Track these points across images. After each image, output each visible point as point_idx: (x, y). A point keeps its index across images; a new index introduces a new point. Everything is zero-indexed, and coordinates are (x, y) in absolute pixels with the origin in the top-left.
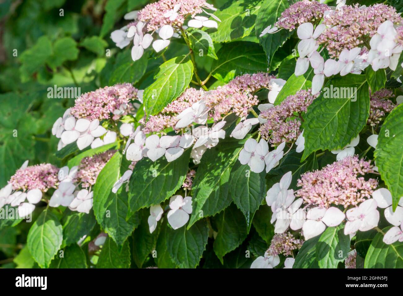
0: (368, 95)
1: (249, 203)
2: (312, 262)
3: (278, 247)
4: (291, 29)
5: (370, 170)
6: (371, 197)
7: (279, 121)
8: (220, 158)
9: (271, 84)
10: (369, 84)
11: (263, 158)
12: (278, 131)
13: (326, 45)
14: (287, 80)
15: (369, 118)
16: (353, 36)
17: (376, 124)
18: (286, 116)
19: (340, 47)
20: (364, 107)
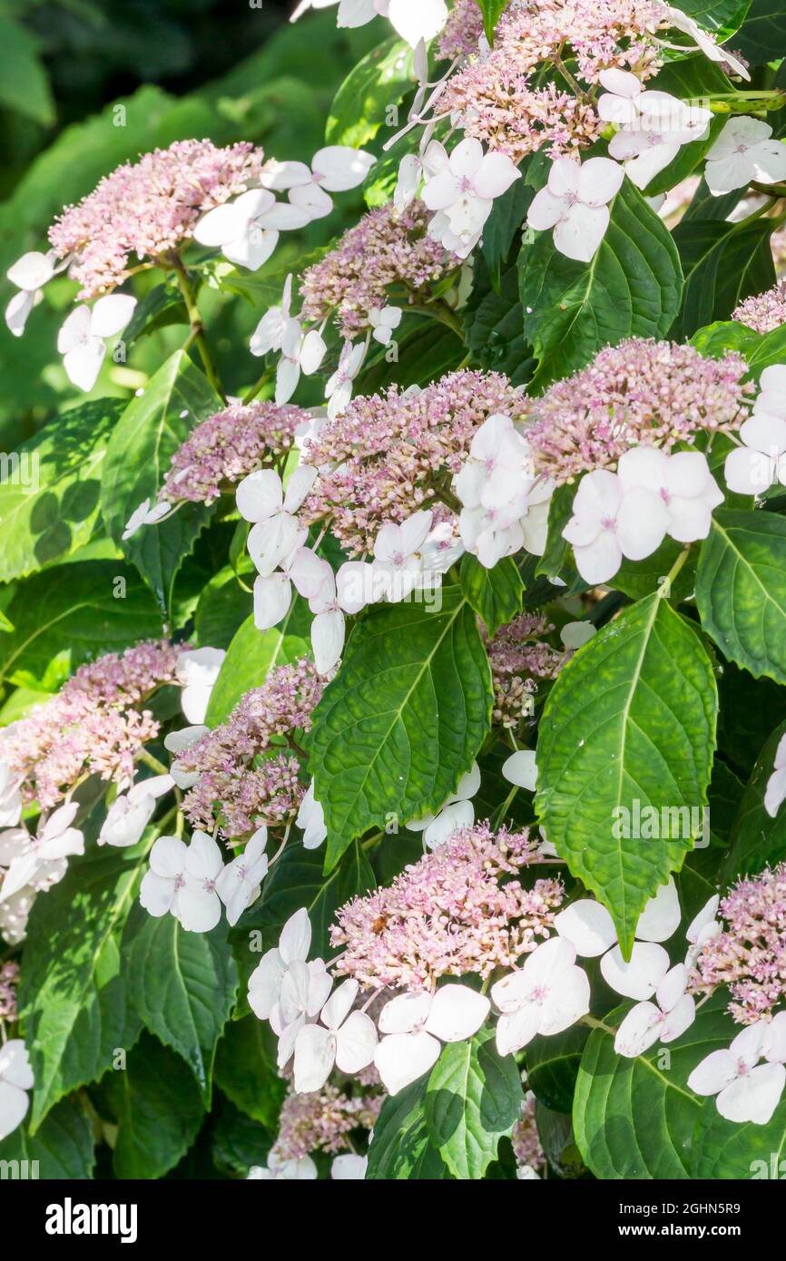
0: (479, 641)
1: (192, 1022)
2: (421, 1154)
3: (304, 1133)
4: (209, 497)
5: (533, 854)
6: (553, 933)
7: (233, 771)
8: (79, 912)
9: (182, 668)
10: (474, 609)
11: (211, 887)
12: (238, 801)
13: (327, 523)
14: (225, 647)
15: (495, 708)
16: (401, 481)
17: (517, 719)
18: (251, 751)
19: (369, 520)
20: (473, 678)
